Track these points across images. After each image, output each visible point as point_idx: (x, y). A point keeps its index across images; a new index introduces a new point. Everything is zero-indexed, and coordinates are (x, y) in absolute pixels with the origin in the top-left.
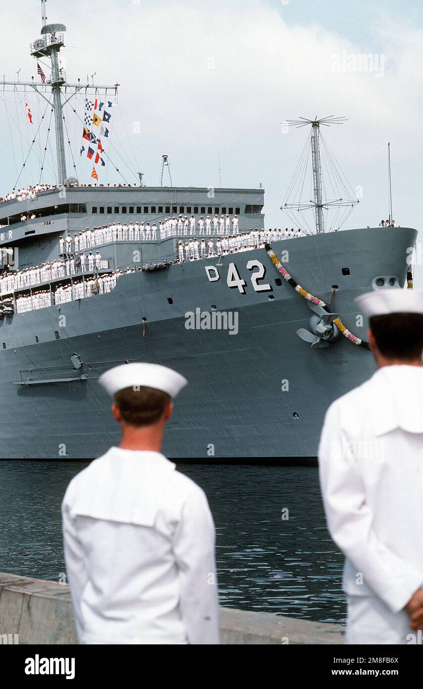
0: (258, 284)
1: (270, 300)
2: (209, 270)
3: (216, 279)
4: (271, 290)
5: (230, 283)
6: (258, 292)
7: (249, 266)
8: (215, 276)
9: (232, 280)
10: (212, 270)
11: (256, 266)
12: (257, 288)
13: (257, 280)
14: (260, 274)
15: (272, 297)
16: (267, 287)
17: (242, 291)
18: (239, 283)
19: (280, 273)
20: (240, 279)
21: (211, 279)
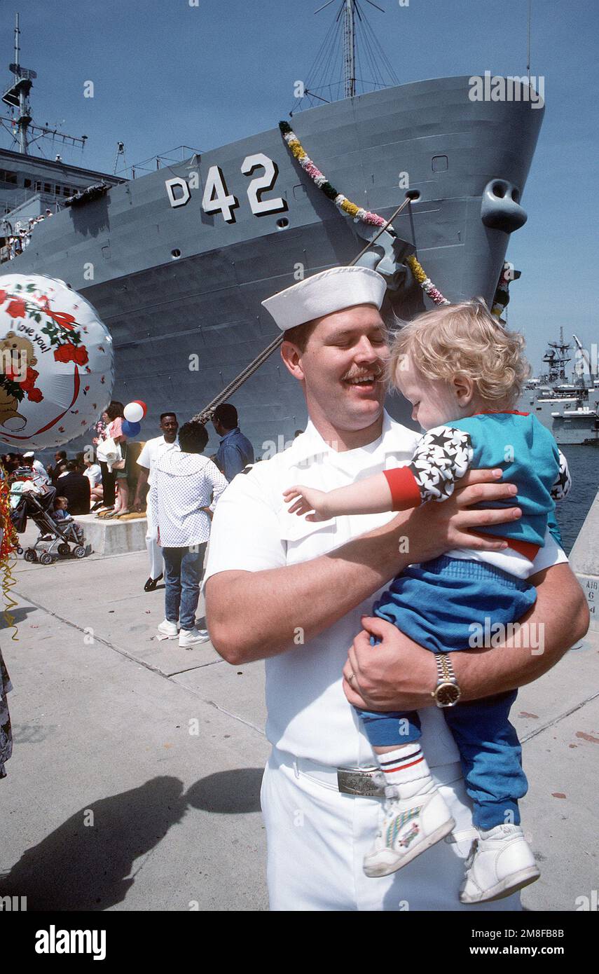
0: (260, 200)
1: (280, 229)
2: (172, 186)
3: (182, 201)
4: (285, 209)
5: (209, 206)
6: (259, 215)
7: (246, 168)
8: (182, 195)
9: (212, 199)
10: (178, 185)
11: (260, 166)
12: (257, 207)
13: (260, 192)
14: (265, 181)
15: (283, 222)
16: (277, 203)
17: (228, 216)
18: (224, 202)
19: (308, 173)
20: (227, 194)
21: (174, 203)
